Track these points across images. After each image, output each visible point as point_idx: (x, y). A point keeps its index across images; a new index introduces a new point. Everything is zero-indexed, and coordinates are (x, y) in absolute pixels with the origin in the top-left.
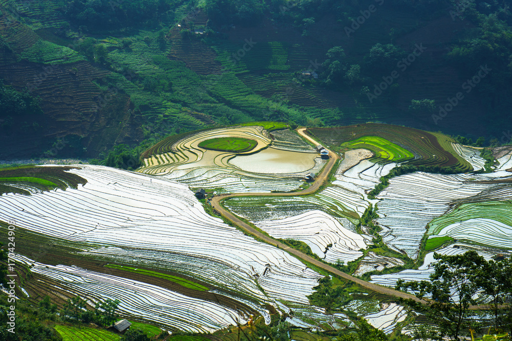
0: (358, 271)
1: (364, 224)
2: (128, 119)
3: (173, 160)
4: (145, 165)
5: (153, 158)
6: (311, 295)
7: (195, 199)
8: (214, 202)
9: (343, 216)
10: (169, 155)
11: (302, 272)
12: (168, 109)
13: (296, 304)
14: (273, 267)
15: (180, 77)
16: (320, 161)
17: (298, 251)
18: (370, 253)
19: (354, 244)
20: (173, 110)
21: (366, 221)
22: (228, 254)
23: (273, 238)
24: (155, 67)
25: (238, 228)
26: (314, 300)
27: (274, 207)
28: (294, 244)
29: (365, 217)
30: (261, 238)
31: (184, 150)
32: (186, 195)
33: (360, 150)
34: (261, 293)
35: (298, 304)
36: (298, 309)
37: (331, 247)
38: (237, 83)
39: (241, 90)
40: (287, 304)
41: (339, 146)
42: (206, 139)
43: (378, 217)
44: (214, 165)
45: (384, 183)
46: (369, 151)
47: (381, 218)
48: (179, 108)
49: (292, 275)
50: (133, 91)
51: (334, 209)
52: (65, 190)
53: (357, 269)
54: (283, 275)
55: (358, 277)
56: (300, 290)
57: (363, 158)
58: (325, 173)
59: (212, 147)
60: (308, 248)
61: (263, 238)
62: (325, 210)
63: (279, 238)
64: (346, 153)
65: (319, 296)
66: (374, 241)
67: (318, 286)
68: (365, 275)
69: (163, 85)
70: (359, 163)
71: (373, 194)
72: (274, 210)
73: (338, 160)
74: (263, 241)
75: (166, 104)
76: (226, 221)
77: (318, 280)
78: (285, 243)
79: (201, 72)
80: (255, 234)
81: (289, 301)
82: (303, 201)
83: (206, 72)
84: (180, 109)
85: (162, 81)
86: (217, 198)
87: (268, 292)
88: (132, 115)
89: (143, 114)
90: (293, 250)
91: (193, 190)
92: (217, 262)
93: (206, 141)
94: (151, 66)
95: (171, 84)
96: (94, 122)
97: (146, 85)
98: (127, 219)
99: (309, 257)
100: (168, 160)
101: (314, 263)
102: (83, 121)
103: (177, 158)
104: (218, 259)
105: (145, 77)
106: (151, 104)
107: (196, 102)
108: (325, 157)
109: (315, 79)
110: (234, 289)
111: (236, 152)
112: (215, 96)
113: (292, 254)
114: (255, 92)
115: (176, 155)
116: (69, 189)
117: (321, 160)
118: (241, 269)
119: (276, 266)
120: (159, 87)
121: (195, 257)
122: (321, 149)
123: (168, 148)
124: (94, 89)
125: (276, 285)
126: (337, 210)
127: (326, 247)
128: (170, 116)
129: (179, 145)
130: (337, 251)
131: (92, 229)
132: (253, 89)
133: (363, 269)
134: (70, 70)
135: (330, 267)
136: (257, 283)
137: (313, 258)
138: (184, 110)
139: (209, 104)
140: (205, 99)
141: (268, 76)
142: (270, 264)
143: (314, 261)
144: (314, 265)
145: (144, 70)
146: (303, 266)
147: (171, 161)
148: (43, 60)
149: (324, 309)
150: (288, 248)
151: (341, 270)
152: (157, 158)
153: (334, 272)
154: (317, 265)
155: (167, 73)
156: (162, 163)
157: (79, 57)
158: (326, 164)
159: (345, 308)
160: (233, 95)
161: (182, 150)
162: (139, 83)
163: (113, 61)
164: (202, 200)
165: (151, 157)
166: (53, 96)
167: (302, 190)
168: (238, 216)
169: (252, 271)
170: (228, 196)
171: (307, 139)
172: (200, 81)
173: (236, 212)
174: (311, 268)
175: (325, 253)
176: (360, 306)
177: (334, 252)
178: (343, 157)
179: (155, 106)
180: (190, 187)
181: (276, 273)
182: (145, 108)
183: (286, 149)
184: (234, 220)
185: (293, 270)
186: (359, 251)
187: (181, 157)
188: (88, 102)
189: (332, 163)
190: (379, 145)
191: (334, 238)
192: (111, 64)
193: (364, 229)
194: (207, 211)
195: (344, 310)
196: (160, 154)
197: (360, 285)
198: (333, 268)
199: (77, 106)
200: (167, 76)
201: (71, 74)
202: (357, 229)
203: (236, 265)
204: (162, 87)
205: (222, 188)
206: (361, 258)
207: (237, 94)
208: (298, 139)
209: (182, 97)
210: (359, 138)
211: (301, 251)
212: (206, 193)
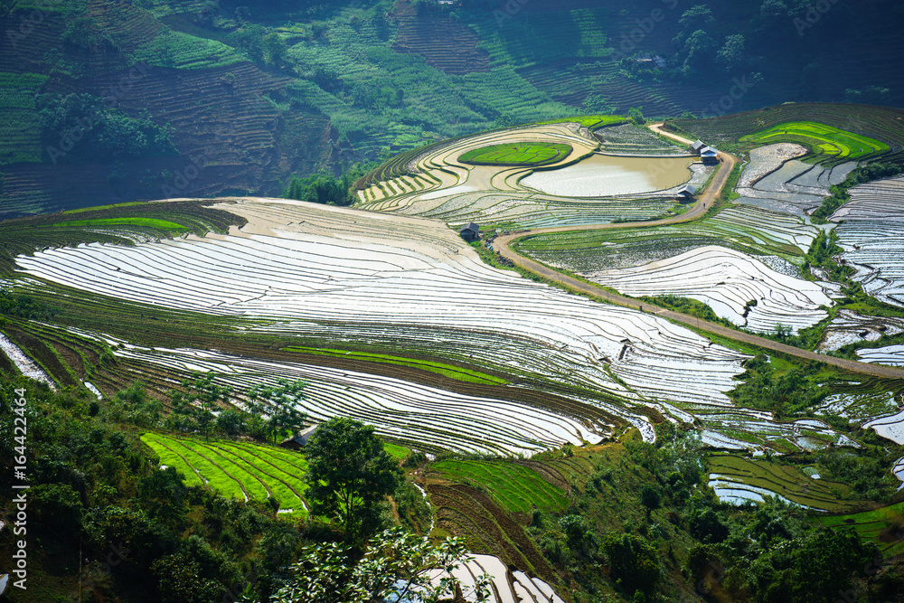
0: (826, 344)
1: (817, 263)
2: (330, 156)
3: (412, 187)
4: (359, 201)
5: (375, 189)
6: (732, 391)
7: (460, 240)
8: (500, 245)
9: (770, 252)
10: (403, 180)
11: (702, 350)
12: (399, 136)
13: (701, 407)
14: (637, 345)
15: (416, 81)
16: (700, 169)
17: (685, 316)
18: (842, 311)
19: (803, 298)
20: (407, 137)
21: (819, 260)
22: (539, 325)
23: (627, 296)
24: (371, 67)
25: (552, 283)
26: (742, 399)
27: (620, 246)
28: (675, 303)
29: (816, 253)
30: (605, 297)
31: (432, 169)
32: (441, 235)
33: (779, 146)
34: (621, 387)
35: (707, 408)
36: (710, 416)
37: (756, 305)
38: (519, 85)
39: (526, 96)
40: (686, 407)
41: (736, 142)
42: (472, 148)
43: (843, 251)
44: (492, 188)
45: (840, 195)
46: (798, 146)
47: (848, 253)
48: (418, 133)
49: (682, 356)
50: (336, 110)
51: (747, 242)
52: (203, 236)
53: (821, 341)
54: (663, 357)
55: (829, 354)
56: (706, 381)
57: (787, 157)
58: (716, 187)
59: (486, 160)
60: (706, 307)
61: (609, 297)
62: (728, 244)
63: (641, 295)
64: (751, 151)
65: (751, 390)
66: (843, 290)
67: (743, 374)
68: (842, 350)
69: (387, 96)
70: (781, 167)
71: (822, 215)
72: (621, 251)
73: (737, 165)
74: (608, 302)
75: (395, 128)
76: (526, 274)
77: (743, 364)
78: (655, 302)
79: (453, 69)
80: (589, 292)
81: (687, 403)
82: (679, 232)
83: (462, 69)
84: (420, 134)
85: (384, 90)
86: (504, 238)
87: (637, 389)
88: (335, 150)
89: (355, 147)
90: (676, 314)
91: (456, 228)
92: (517, 339)
93: (472, 152)
94: (366, 66)
95: (401, 94)
96: (270, 166)
97: (357, 98)
98: (327, 277)
99: (712, 323)
100: (403, 189)
101: (725, 334)
102: (249, 165)
103: (420, 184)
104: (519, 333)
105: (354, 85)
106: (368, 129)
107: (448, 122)
108: (711, 161)
109: (660, 69)
110: (563, 381)
111: (532, 165)
112: (481, 110)
113: (674, 322)
114: (553, 98)
115: (417, 178)
116: (211, 234)
117: (703, 167)
118: (570, 348)
119: (643, 343)
120: (381, 99)
121: (470, 332)
122: (700, 148)
123: (401, 169)
124: (266, 108)
125: (651, 375)
126: (754, 243)
127: (745, 305)
128: (402, 147)
129: (422, 161)
130: (770, 313)
131: (258, 296)
132: (548, 93)
133: (835, 341)
134: (222, 78)
135: (763, 339)
136: (609, 371)
137: (722, 326)
138: (427, 136)
139: (471, 124)
140: (462, 115)
141: (574, 69)
142: (631, 339)
143: (725, 330)
144: (725, 338)
145: (352, 73)
146: (703, 341)
147: (409, 190)
148: (174, 62)
149: (770, 414)
150: (663, 310)
151: (789, 343)
152: (380, 187)
153: (773, 348)
154: (733, 337)
155: (394, 75)
156: (391, 194)
157: (236, 55)
158: (715, 172)
159: (817, 410)
160: (513, 106)
161: (427, 169)
162: (345, 96)
163: (296, 60)
164: (475, 243)
165: (369, 187)
166: (195, 125)
167: (674, 216)
168: (550, 265)
169: (595, 353)
170: (525, 234)
171: (669, 138)
172: (452, 85)
173: (544, 259)
174: (719, 344)
175: (745, 315)
176: (849, 404)
177: (763, 313)
178: (748, 158)
179: (375, 133)
180: (450, 224)
181: (646, 354)
182: (357, 136)
183: (630, 155)
184: (544, 272)
185: (683, 348)
186: (816, 310)
187: (426, 181)
188: (258, 131)
189: (727, 170)
190: (816, 134)
191: (757, 290)
192: (293, 65)
193: (818, 272)
194: (486, 260)
195: (816, 413)
196: (386, 180)
197: (836, 367)
198: (770, 341)
199: (237, 138)
200: (392, 81)
201: (224, 84)
202: (804, 272)
203: (558, 342)
204: (386, 99)
205: (510, 223)
206: (824, 321)
207: (521, 104)
208: (652, 139)
209: (421, 114)
210: (773, 126)
211: (694, 315)
212: (481, 232)
